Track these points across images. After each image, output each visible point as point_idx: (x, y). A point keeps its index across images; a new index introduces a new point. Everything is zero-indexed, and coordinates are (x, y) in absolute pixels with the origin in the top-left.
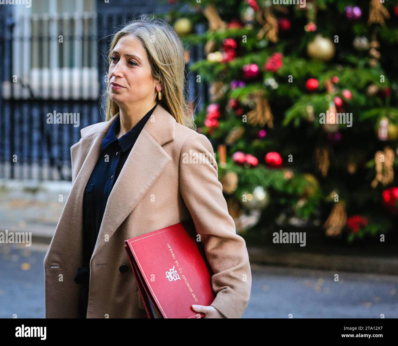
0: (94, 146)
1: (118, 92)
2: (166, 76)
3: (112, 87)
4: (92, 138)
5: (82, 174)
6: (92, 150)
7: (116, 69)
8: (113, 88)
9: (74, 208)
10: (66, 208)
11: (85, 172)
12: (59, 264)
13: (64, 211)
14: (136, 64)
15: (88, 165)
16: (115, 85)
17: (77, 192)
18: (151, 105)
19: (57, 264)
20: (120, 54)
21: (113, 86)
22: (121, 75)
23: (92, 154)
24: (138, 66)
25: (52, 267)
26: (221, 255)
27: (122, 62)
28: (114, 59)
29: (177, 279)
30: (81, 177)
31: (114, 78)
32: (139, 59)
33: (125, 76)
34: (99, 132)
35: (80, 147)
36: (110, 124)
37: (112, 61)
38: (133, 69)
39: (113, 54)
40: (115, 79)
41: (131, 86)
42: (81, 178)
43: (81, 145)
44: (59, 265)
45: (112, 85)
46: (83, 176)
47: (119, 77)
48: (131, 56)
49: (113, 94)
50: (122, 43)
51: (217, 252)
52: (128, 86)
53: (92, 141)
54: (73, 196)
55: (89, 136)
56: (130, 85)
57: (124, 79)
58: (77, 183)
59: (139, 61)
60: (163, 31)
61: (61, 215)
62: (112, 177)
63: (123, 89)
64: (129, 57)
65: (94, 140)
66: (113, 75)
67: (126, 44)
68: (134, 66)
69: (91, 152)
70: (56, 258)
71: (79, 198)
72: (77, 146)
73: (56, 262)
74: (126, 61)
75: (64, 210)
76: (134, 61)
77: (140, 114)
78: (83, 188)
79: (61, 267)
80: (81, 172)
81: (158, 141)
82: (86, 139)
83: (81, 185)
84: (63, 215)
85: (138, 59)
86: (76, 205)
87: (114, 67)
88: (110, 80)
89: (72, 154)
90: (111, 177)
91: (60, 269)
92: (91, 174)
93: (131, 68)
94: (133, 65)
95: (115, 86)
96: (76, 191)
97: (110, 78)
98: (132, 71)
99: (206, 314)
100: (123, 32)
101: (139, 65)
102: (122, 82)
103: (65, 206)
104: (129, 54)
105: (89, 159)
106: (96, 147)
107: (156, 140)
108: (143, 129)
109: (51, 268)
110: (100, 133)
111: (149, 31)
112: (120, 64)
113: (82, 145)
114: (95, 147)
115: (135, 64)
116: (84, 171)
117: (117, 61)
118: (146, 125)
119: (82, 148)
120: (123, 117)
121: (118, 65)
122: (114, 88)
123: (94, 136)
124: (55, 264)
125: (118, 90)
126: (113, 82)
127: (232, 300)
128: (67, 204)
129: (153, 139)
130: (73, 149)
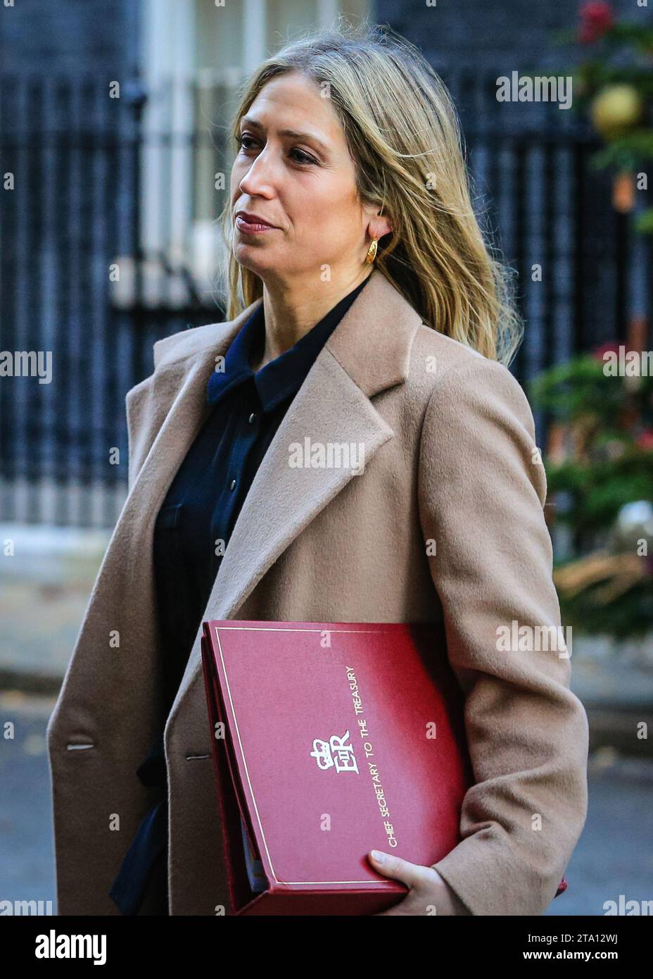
0: (186, 391)
1: (256, 240)
2: (411, 191)
3: (241, 226)
4: (183, 370)
5: (150, 472)
6: (181, 405)
7: (254, 173)
8: (242, 229)
9: (126, 573)
10: (106, 573)
11: (157, 466)
12: (92, 737)
13: (100, 581)
14: (313, 161)
15: (167, 446)
16: (248, 218)
17: (133, 524)
18: (352, 278)
19: (85, 738)
20: (267, 129)
21: (244, 222)
22: (267, 190)
23: (178, 415)
24: (318, 164)
25: (70, 748)
26: (500, 732)
27: (271, 153)
28: (248, 142)
29: (346, 768)
30: (147, 481)
31: (245, 198)
32: (321, 145)
33: (280, 194)
34: (204, 351)
35: (151, 395)
36: (234, 331)
37: (242, 149)
38: (302, 175)
39: (245, 128)
40: (248, 204)
41: (297, 222)
42: (146, 486)
43: (151, 390)
44: (90, 740)
45: (239, 220)
46: (153, 478)
47: (262, 197)
48: (296, 136)
49: (241, 246)
50: (274, 98)
51: (492, 722)
52: (287, 224)
53: (181, 377)
54: (124, 538)
55: (174, 364)
56: (292, 220)
57: (275, 204)
58: (134, 500)
59: (322, 151)
60: (392, 64)
61: (93, 594)
62: (233, 485)
63: (271, 232)
64: (292, 139)
65: (188, 372)
66: (243, 190)
67: (282, 100)
68: (304, 166)
69: (177, 408)
70: (83, 720)
71: (141, 543)
72: (141, 392)
73: (82, 731)
74: (285, 150)
75: (100, 578)
76: (307, 150)
77: (322, 303)
78: (152, 514)
79: (96, 744)
80: (147, 466)
81: (361, 385)
82: (167, 372)
83: (145, 506)
84: (98, 593)
85: (318, 147)
86: (133, 563)
87: (244, 165)
88: (233, 205)
89: (130, 413)
90: (231, 484)
91: (95, 751)
92: (175, 472)
93: (296, 172)
94: (304, 163)
95: (249, 223)
96: (131, 522)
97: (236, 199)
98: (300, 181)
99: (409, 887)
100: (276, 66)
101: (321, 163)
102: (270, 211)
103: (102, 566)
104: (291, 129)
105: (171, 430)
106: (192, 395)
107: (355, 382)
108: (324, 348)
109: (66, 749)
110: (205, 354)
111: (353, 64)
112: (265, 160)
113: (155, 389)
114: (187, 395)
115: (308, 158)
116: (155, 464)
117: (257, 149)
118: (332, 337)
119: (154, 398)
120: (271, 310)
121: (260, 163)
122: (247, 228)
123: (188, 362)
124: (79, 738)
125: (259, 236)
126: (243, 209)
127: (497, 860)
128: (106, 563)
129: (347, 377)
130: (132, 401)
